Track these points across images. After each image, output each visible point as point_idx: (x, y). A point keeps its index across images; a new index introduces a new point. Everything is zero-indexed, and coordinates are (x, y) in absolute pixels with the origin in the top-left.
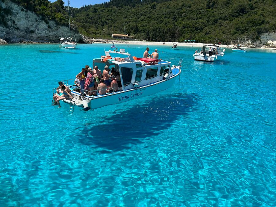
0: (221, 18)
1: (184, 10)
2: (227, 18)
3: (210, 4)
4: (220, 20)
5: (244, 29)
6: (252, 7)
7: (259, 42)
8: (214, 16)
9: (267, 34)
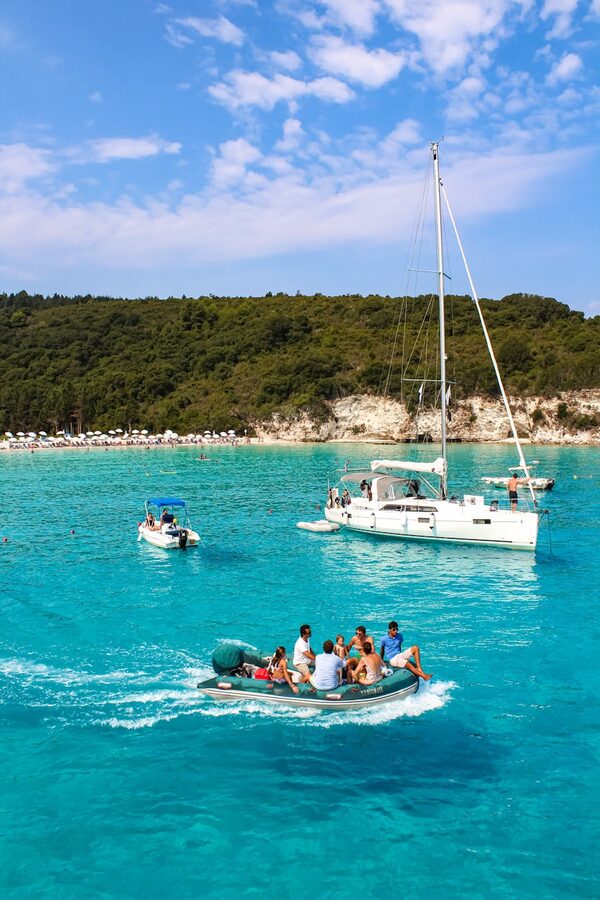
0: (222, 357)
1: (115, 331)
2: (244, 357)
3: (190, 314)
4: (222, 364)
5: (286, 387)
6: (305, 325)
7: (331, 424)
8: (203, 352)
9: (350, 398)
